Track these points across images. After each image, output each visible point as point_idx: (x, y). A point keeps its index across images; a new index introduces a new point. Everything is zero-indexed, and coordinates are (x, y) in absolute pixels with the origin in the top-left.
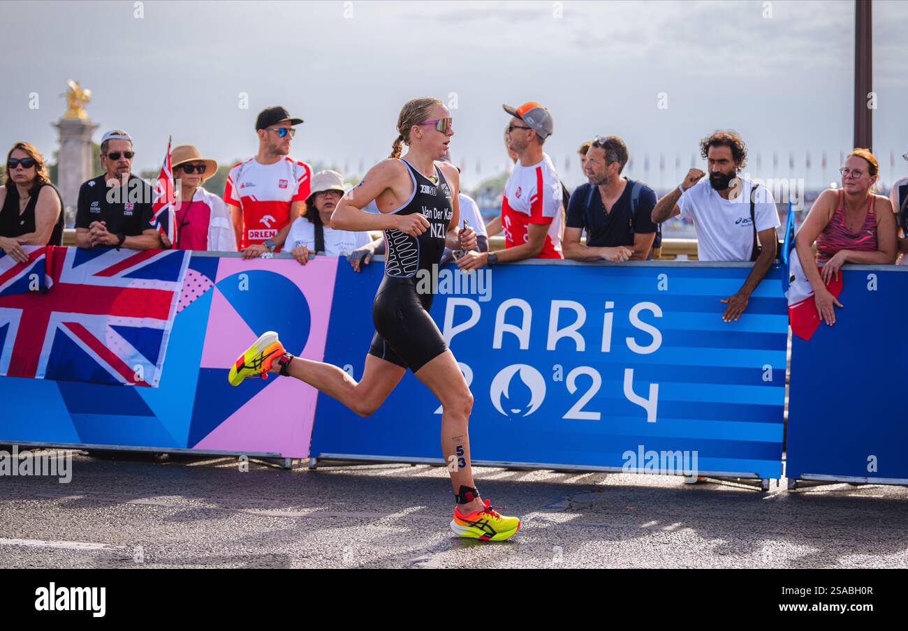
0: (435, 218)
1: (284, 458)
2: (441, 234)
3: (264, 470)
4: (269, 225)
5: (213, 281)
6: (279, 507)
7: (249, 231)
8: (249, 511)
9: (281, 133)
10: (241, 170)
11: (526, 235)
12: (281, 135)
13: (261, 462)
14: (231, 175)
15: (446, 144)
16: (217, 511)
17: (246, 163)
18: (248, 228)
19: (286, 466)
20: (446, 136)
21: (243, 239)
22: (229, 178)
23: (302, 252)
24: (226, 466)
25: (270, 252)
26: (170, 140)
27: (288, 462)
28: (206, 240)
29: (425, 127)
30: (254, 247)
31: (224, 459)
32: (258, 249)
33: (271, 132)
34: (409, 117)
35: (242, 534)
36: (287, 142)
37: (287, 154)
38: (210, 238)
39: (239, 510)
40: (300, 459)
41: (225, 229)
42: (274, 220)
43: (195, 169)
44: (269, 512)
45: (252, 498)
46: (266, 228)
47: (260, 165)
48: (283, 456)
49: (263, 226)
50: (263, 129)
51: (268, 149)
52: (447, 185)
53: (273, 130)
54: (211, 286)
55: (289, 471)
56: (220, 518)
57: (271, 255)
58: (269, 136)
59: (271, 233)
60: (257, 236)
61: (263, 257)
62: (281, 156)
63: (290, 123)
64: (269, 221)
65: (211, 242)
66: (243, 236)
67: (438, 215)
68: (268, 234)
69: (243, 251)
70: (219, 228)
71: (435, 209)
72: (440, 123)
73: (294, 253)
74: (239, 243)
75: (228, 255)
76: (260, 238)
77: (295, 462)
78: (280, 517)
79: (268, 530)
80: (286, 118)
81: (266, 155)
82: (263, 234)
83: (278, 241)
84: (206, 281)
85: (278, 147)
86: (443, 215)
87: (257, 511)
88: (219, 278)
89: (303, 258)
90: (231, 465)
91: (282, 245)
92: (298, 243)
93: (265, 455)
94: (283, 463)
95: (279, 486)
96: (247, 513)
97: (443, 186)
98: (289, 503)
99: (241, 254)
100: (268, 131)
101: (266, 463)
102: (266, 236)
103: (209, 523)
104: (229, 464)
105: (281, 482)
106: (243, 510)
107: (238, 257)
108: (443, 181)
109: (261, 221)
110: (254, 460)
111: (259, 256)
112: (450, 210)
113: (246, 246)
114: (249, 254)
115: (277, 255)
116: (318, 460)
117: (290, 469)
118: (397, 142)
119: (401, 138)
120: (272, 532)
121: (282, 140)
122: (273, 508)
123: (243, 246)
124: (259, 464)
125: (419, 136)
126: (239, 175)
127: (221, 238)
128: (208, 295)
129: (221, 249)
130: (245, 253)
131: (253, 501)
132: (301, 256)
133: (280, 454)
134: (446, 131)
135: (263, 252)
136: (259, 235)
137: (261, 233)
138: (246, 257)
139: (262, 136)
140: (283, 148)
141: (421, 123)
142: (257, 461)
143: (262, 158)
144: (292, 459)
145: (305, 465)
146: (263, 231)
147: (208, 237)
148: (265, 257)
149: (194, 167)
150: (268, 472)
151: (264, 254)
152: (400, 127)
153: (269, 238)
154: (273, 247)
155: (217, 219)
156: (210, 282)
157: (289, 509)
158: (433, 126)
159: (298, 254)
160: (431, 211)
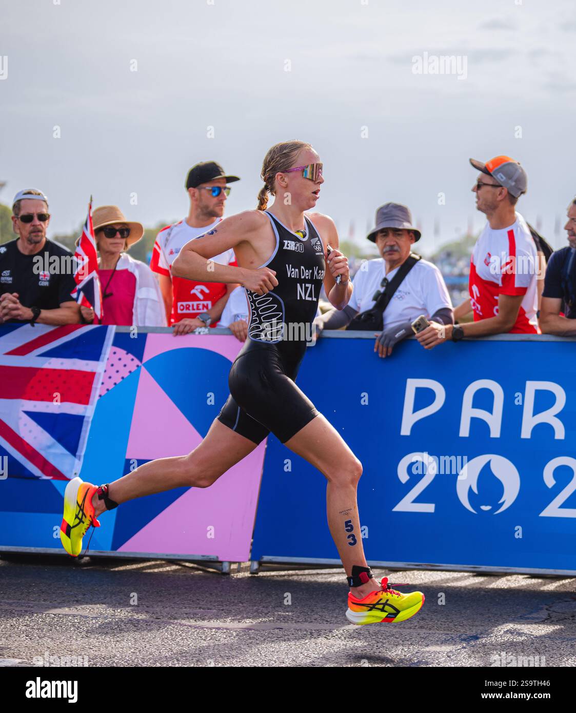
0: (303, 277)
1: (221, 562)
2: (310, 296)
3: (199, 576)
4: (201, 297)
5: (141, 360)
6: (217, 617)
7: (179, 304)
8: (183, 622)
9: (214, 191)
10: (169, 234)
11: (496, 307)
12: (214, 194)
13: (195, 566)
14: (158, 240)
15: (316, 193)
16: (146, 622)
17: (176, 226)
18: (177, 301)
19: (224, 571)
20: (315, 184)
21: (173, 312)
22: (157, 243)
23: (241, 328)
24: (156, 570)
25: (205, 327)
26: (91, 200)
27: (226, 565)
28: (131, 314)
29: (291, 174)
30: (187, 321)
31: (153, 563)
32: (192, 324)
33: (203, 191)
34: (272, 164)
35: (176, 649)
36: (220, 203)
37: (221, 216)
38: (136, 311)
39: (172, 621)
40: (239, 563)
41: (153, 300)
42: (207, 291)
43: (118, 233)
44: (205, 623)
45: (186, 608)
46: (199, 300)
47: (192, 228)
48: (220, 559)
49: (195, 298)
50: (194, 187)
51: (199, 210)
52: (319, 240)
53: (205, 188)
54: (138, 366)
55: (228, 576)
56: (150, 630)
57: (206, 330)
58: (200, 195)
59: (204, 306)
60: (188, 308)
61: (197, 333)
62: (215, 218)
63: (225, 180)
64: (202, 292)
65: (137, 316)
66: (173, 309)
67: (307, 274)
68: (201, 307)
69: (174, 326)
70: (147, 299)
71: (302, 267)
72: (309, 170)
73: (233, 329)
74: (169, 317)
75: (155, 330)
76: (191, 311)
77: (234, 566)
78: (219, 629)
79: (205, 644)
80: (221, 175)
81: (197, 217)
82: (195, 307)
83: (214, 315)
84: (133, 360)
85: (211, 208)
86: (313, 274)
87: (192, 622)
88: (147, 356)
89: (242, 333)
90: (161, 570)
91: (219, 319)
92: (237, 316)
93: (199, 558)
94: (221, 567)
95: (217, 594)
96: (180, 624)
97: (313, 241)
98: (229, 613)
99: (172, 329)
100: (200, 189)
101: (201, 567)
102: (198, 309)
103: (137, 635)
104: (158, 568)
105: (219, 589)
106: (176, 621)
107: (169, 333)
108: (313, 234)
109: (193, 291)
110: (187, 564)
111: (191, 331)
112: (321, 268)
113: (177, 320)
114: (181, 329)
115: (213, 330)
116: (260, 564)
117: (228, 574)
118: (263, 192)
119: (266, 188)
120: (209, 646)
121: (215, 200)
122: (210, 619)
123: (172, 320)
124: (192, 568)
125: (284, 184)
126: (167, 240)
127: (149, 311)
128: (134, 376)
129: (149, 324)
130: (176, 328)
131: (188, 610)
132: (240, 332)
133: (217, 557)
134: (316, 179)
135: (196, 327)
136: (191, 308)
137: (193, 306)
138: (178, 333)
139: (193, 196)
140: (217, 209)
141: (286, 170)
142: (191, 565)
143: (193, 221)
144: (231, 563)
145: (245, 569)
146: (195, 303)
147: (134, 311)
148: (199, 333)
149: (116, 231)
150: (204, 577)
151: (198, 330)
152: (264, 174)
153: (201, 311)
154: (209, 321)
155: (144, 289)
156: (136, 362)
157: (228, 620)
158: (300, 173)
159: (237, 328)
160: (297, 270)
